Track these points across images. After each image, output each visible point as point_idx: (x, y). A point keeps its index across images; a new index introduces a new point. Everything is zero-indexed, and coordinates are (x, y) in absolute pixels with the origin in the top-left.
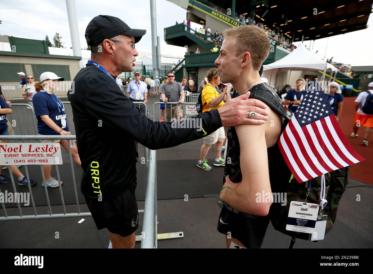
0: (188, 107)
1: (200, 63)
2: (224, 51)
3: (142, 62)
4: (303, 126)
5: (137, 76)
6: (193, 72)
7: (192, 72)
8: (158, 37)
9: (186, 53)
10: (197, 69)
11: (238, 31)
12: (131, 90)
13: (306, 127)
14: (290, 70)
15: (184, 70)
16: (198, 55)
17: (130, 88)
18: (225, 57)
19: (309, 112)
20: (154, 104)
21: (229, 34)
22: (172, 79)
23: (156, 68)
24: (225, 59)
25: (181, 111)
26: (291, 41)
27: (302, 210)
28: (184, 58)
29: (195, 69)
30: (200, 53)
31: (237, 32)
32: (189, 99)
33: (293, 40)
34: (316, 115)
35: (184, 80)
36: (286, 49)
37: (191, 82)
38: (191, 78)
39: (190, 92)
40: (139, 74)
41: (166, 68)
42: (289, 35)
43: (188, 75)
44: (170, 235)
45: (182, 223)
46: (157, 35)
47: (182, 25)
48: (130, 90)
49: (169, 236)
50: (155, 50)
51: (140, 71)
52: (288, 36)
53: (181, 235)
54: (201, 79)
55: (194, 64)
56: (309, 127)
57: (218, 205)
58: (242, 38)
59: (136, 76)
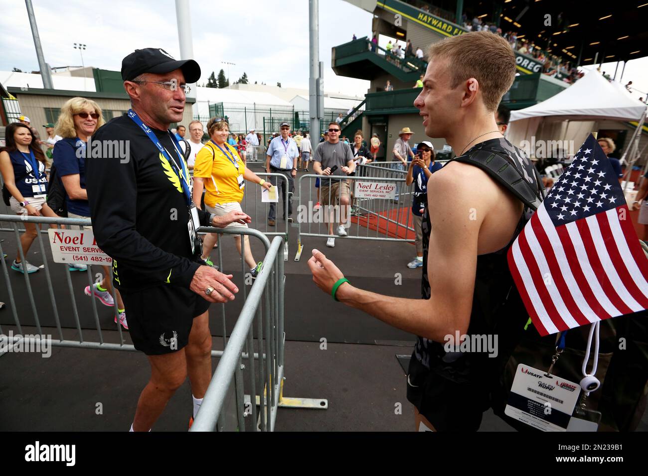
0: (360, 184)
1: (393, 108)
2: (430, 81)
3: (293, 106)
4: (560, 226)
5: (285, 130)
6: (380, 124)
7: (378, 124)
8: (320, 63)
9: (368, 90)
10: (386, 118)
11: (454, 44)
12: (274, 152)
13: (565, 227)
14: (567, 120)
15: (364, 120)
16: (390, 93)
17: (273, 149)
18: (432, 92)
19: (574, 198)
20: (301, 178)
21: (437, 51)
22: (335, 135)
23: (315, 116)
24: (433, 95)
25: (347, 192)
26: (573, 64)
27: (540, 385)
28: (364, 98)
29: (382, 118)
30: (392, 89)
31: (451, 47)
32: (365, 171)
33: (579, 63)
34: (589, 204)
35: (357, 138)
36: (561, 79)
37: (375, 142)
38: (375, 134)
39: (368, 159)
40: (288, 126)
41: (333, 116)
42: (571, 52)
43: (370, 129)
44: (305, 402)
45: (328, 384)
46: (319, 60)
47: (364, 41)
48: (272, 153)
49: (303, 404)
50: (315, 86)
51: (289, 122)
52: (569, 54)
53: (323, 404)
54: (392, 137)
55: (382, 108)
56: (572, 228)
57: (396, 360)
58: (461, 56)
59: (283, 129)
